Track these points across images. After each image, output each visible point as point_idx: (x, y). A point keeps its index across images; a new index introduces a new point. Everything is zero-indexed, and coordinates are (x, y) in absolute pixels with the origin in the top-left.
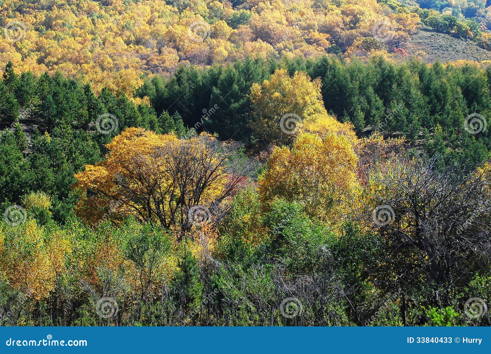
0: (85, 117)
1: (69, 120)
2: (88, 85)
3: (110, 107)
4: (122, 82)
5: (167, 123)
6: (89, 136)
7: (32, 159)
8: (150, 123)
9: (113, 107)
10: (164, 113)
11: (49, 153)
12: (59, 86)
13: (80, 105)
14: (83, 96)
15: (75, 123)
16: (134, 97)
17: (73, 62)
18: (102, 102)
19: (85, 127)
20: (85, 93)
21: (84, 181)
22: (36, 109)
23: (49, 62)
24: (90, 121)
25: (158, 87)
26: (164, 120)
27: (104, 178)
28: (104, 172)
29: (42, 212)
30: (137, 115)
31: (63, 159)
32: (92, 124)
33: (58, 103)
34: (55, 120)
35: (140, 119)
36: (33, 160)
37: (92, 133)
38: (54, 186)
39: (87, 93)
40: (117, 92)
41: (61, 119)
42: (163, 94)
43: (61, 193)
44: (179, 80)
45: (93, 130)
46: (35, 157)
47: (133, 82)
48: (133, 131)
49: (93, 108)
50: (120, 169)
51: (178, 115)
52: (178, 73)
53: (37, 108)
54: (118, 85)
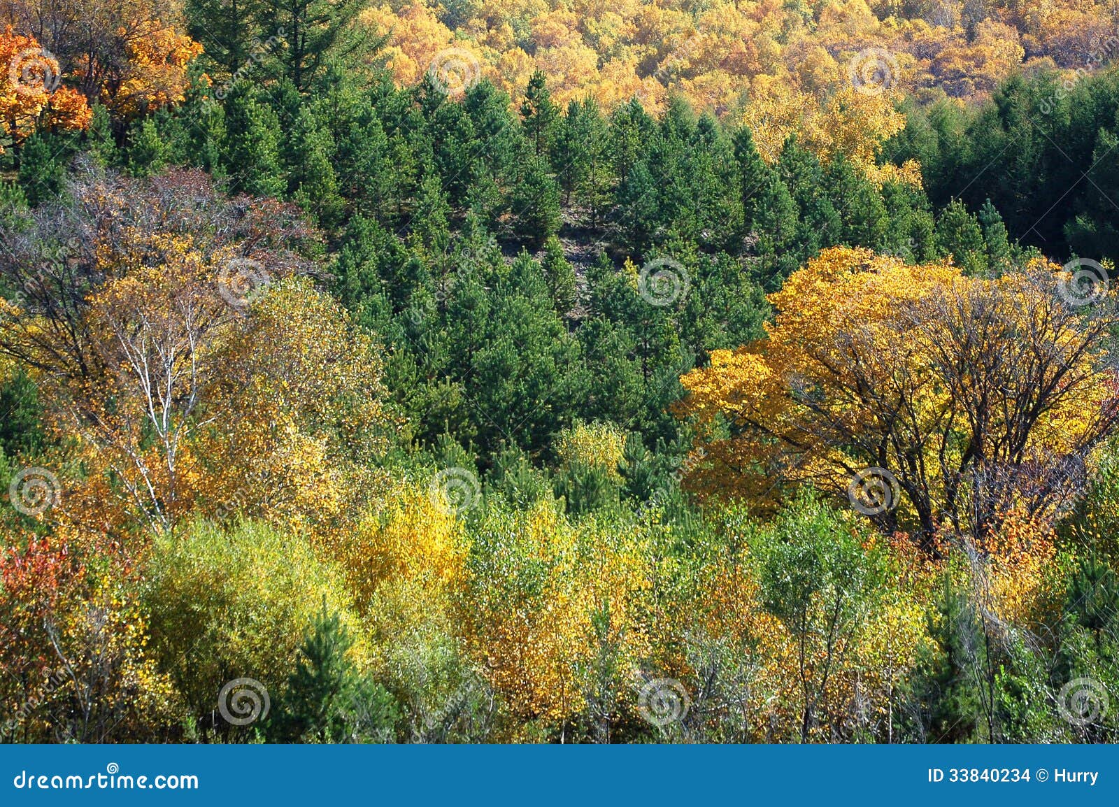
0: (735, 219)
1: (691, 228)
2: (744, 132)
3: (803, 192)
4: (846, 123)
5: (961, 234)
6: (745, 269)
7: (587, 334)
8: (912, 234)
9: (811, 190)
10: (954, 204)
11: (632, 318)
12: (666, 136)
13: (722, 188)
14: (731, 163)
15: (707, 235)
16: (877, 163)
17: (733, 70)
18: (782, 178)
19: (733, 246)
20: (736, 154)
21: (705, 394)
22: (604, 200)
23: (669, 71)
24: (749, 230)
25: (944, 134)
26: (952, 225)
27: (759, 386)
28: (761, 368)
29: (592, 478)
30: (876, 211)
31: (669, 332)
32: (754, 238)
33: (662, 184)
34: (653, 228)
35: (883, 222)
36: (590, 339)
37: (753, 262)
38: (641, 406)
39: (741, 154)
40: (830, 148)
41: (669, 225)
42: (958, 152)
43: (659, 425)
44: (1005, 113)
45: (757, 255)
46: (596, 327)
47: (877, 122)
48: (841, 259)
49: (757, 195)
50: (806, 361)
51: (990, 210)
52: (1004, 92)
53: (606, 197)
54: (833, 128)
